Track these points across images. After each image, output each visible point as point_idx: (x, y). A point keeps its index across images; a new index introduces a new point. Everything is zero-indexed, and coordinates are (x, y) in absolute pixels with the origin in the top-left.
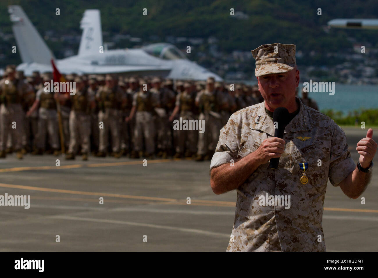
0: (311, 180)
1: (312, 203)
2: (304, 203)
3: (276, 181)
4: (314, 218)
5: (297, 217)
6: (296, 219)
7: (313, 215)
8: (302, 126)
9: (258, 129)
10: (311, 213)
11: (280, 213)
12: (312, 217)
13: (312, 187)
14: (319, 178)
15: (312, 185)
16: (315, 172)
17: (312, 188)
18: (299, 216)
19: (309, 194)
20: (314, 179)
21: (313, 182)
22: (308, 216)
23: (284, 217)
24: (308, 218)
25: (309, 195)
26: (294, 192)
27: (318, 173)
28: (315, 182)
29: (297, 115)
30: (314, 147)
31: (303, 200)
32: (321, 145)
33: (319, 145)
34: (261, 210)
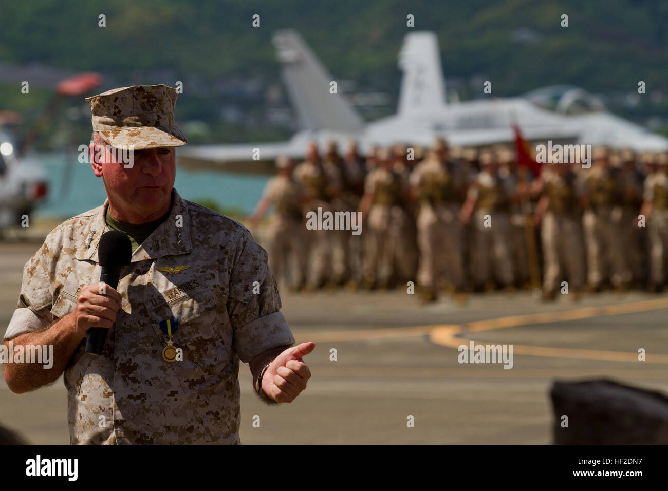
0: (191, 352)
1: (198, 397)
2: (176, 400)
3: (116, 361)
4: (207, 429)
5: (162, 430)
6: (161, 435)
7: (202, 422)
8: (173, 244)
9: (88, 258)
10: (194, 418)
11: (125, 424)
12: (200, 425)
13: (193, 367)
14: (210, 346)
15: (193, 361)
16: (197, 335)
17: (194, 369)
18: (168, 428)
19: (187, 381)
20: (198, 350)
21: (196, 357)
22: (189, 425)
23: (135, 432)
24: (191, 429)
25: (187, 384)
26: (152, 379)
27: (206, 337)
28: (201, 356)
29: (163, 224)
30: (194, 285)
31: (173, 394)
32: (210, 279)
33: (206, 279)
34: (92, 420)
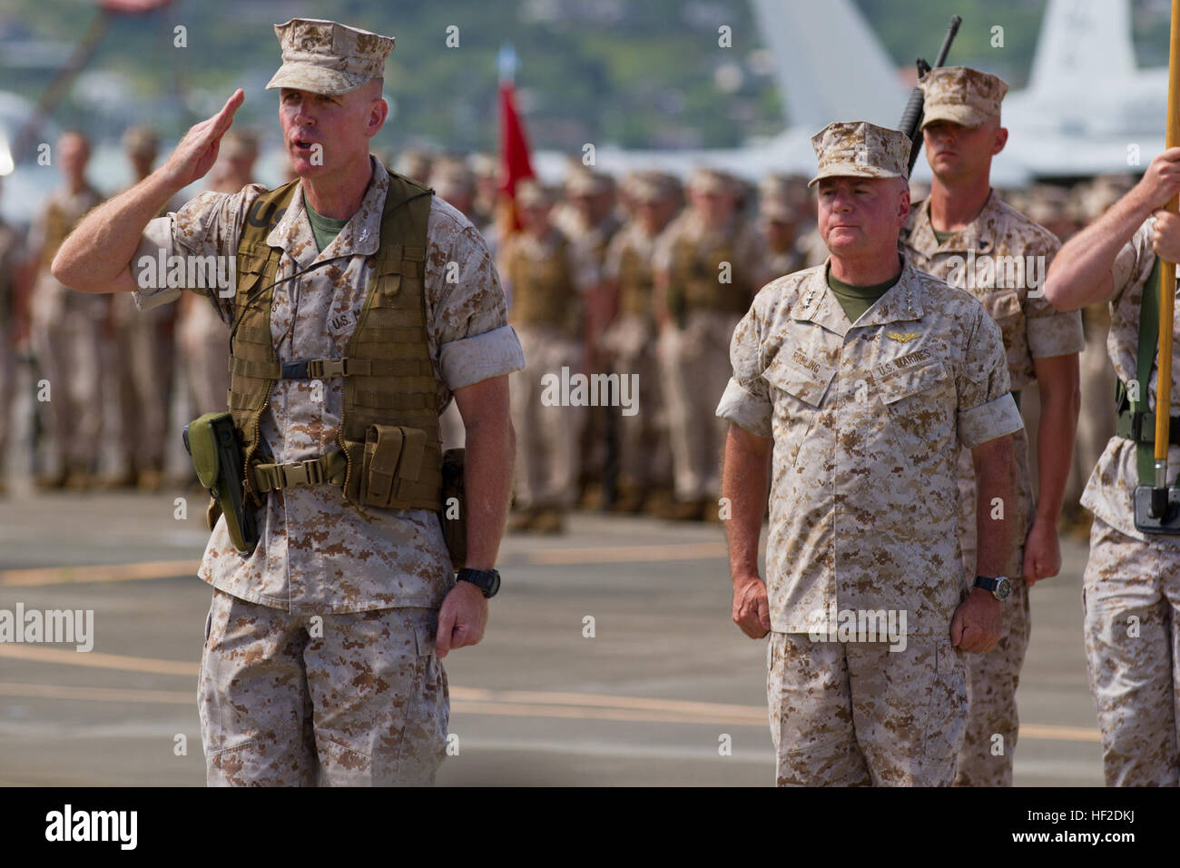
0: (918, 426)
1: (921, 476)
2: (900, 476)
3: (838, 432)
4: (929, 509)
5: (886, 508)
6: (885, 513)
7: (924, 502)
8: (903, 310)
9: (807, 319)
10: (917, 497)
11: (846, 499)
12: (922, 505)
13: (919, 442)
14: (933, 420)
15: (918, 436)
16: (924, 409)
17: (919, 445)
18: (892, 506)
19: (912, 457)
20: (923, 425)
21: (921, 431)
22: (912, 504)
23: (856, 509)
24: (913, 509)
25: (912, 460)
26: (877, 453)
27: (931, 411)
28: (926, 431)
29: (892, 289)
30: (925, 355)
31: (897, 470)
32: (941, 350)
33: (937, 350)
34: (809, 494)
